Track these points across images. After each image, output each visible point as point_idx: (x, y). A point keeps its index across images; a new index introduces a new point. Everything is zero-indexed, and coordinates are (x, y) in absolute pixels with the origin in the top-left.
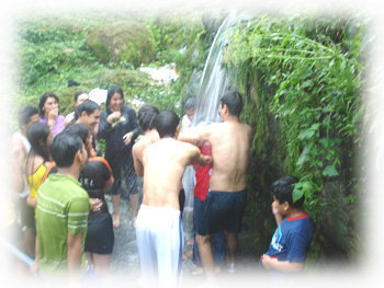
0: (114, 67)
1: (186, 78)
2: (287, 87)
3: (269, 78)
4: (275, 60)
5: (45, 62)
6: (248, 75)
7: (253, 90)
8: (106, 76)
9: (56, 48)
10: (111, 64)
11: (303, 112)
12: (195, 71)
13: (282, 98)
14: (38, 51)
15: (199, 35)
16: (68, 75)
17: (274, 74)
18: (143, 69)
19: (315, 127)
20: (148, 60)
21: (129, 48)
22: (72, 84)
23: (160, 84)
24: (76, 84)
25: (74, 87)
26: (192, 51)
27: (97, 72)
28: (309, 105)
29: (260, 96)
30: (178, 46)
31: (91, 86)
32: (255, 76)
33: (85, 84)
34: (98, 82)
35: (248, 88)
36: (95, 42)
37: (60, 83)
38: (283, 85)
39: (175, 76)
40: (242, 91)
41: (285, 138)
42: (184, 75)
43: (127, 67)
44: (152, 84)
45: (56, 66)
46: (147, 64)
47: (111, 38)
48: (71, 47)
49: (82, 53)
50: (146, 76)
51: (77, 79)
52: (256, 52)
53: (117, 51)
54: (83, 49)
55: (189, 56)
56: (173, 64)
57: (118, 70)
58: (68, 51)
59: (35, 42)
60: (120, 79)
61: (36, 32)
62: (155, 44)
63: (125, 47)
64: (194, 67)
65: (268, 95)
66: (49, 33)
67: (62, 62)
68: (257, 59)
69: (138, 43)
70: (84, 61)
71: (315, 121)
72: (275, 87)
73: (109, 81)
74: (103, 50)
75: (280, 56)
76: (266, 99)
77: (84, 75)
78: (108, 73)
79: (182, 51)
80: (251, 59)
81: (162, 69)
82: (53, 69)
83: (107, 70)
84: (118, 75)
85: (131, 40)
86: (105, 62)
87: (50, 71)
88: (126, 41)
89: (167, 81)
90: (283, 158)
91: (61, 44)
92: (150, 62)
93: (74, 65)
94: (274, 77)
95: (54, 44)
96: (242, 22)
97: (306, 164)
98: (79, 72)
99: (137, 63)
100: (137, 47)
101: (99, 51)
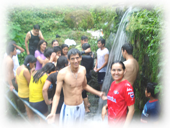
0: (76, 30)
1: (107, 36)
2: (154, 42)
3: (146, 38)
4: (150, 30)
5: (46, 27)
6: (136, 36)
7: (138, 43)
8: (72, 34)
9: (51, 21)
10: (74, 29)
12: (111, 33)
13: (151, 47)
14: (44, 22)
15: (114, 17)
16: (56, 33)
17: (148, 36)
18: (88, 31)
20: (90, 27)
21: (83, 22)
22: (58, 36)
23: (95, 38)
24: (59, 37)
25: (58, 38)
26: (110, 24)
27: (68, 32)
29: (141, 46)
30: (104, 22)
31: (65, 38)
32: (139, 37)
33: (63, 37)
34: (68, 36)
35: (136, 42)
36: (68, 19)
37: (52, 36)
38: (152, 41)
39: (102, 35)
40: (133, 43)
41: (152, 65)
42: (106, 35)
43: (81, 30)
44: (92, 38)
45: (51, 29)
46: (90, 29)
47: (75, 17)
48: (58, 20)
49: (62, 24)
50: (89, 34)
51: (60, 34)
52: (141, 26)
53: (77, 23)
54: (63, 21)
55: (109, 26)
56: (102, 30)
57: (77, 31)
58: (56, 22)
59: (43, 18)
60: (78, 36)
61: (43, 13)
62: (94, 20)
63: (81, 22)
64: (111, 31)
65: (145, 46)
66: (48, 14)
67: (53, 27)
68: (141, 30)
69: (87, 20)
70: (63, 27)
72: (148, 42)
73: (73, 36)
74: (71, 22)
76: (144, 47)
77: (63, 33)
78: (73, 32)
79: (106, 24)
80: (138, 29)
81: (96, 32)
82: (50, 30)
83: (72, 31)
84: (77, 34)
85: (84, 19)
86: (72, 28)
87: (48, 30)
88: (81, 19)
89: (99, 37)
90: (150, 74)
91: (53, 19)
92: (92, 28)
93: (58, 28)
94: (148, 38)
95: (50, 19)
96: (135, 12)
98: (61, 31)
99: (85, 29)
100: (86, 22)
101: (69, 23)
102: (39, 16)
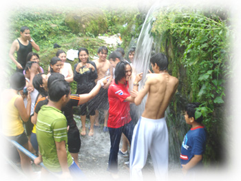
0: (82, 36)
1: (127, 43)
2: (192, 48)
3: (180, 43)
4: (185, 30)
5: (39, 33)
6: (167, 40)
7: (170, 50)
8: (78, 41)
9: (46, 24)
10: (80, 34)
11: (202, 63)
12: (133, 38)
13: (188, 54)
14: (35, 26)
15: (135, 16)
16: (53, 41)
17: (184, 39)
18: (100, 37)
19: (210, 72)
20: (103, 31)
21: (92, 24)
22: (56, 46)
23: (111, 46)
24: (59, 47)
25: (57, 48)
26: (131, 26)
27: (72, 39)
28: (206, 59)
29: (174, 54)
30: (122, 23)
31: (68, 48)
32: (171, 41)
33: (64, 47)
34: (72, 46)
35: (167, 49)
36: (70, 20)
37: (49, 46)
38: (189, 46)
39: (121, 42)
40: (164, 51)
41: (190, 80)
42: (126, 41)
43: (90, 36)
45: (46, 36)
46: (103, 34)
47: (81, 18)
48: (55, 24)
49: (62, 27)
50: (102, 41)
51: (59, 43)
52: (173, 25)
53: (84, 26)
54: (62, 25)
55: (129, 29)
56: (119, 34)
57: (85, 38)
58: (53, 26)
59: (33, 20)
60: (86, 44)
61: (33, 14)
62: (107, 21)
63: (89, 24)
64: (132, 36)
65: (180, 53)
66: (41, 15)
67: (50, 33)
68: (173, 30)
69: (97, 21)
70: (64, 32)
71: (209, 69)
72: (184, 48)
73: (79, 45)
74: (75, 25)
75: (188, 28)
76: (178, 56)
77: (64, 41)
78: (78, 39)
79: (125, 26)
80: (169, 30)
81: (112, 37)
82: (44, 37)
83: (77, 38)
84: (84, 41)
85: (92, 19)
86: (76, 33)
87: (42, 38)
88: (90, 19)
89: (115, 45)
90: (189, 93)
91: (49, 22)
92: (105, 32)
93: (57, 34)
94: (184, 42)
95: (45, 22)
96: (164, 7)
97: (204, 96)
98: (61, 39)
99: (96, 33)
100: (96, 23)
101: (73, 27)
102: (28, 18)
